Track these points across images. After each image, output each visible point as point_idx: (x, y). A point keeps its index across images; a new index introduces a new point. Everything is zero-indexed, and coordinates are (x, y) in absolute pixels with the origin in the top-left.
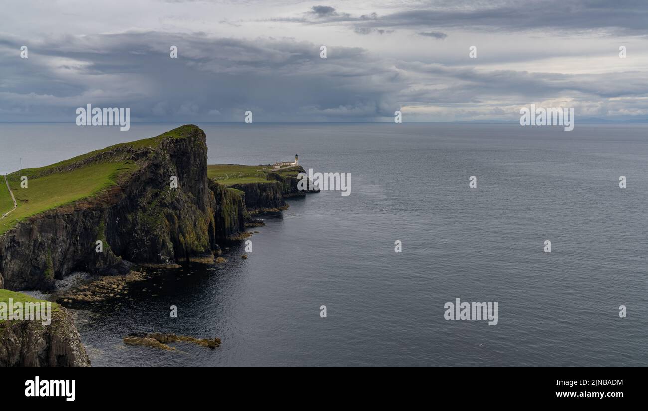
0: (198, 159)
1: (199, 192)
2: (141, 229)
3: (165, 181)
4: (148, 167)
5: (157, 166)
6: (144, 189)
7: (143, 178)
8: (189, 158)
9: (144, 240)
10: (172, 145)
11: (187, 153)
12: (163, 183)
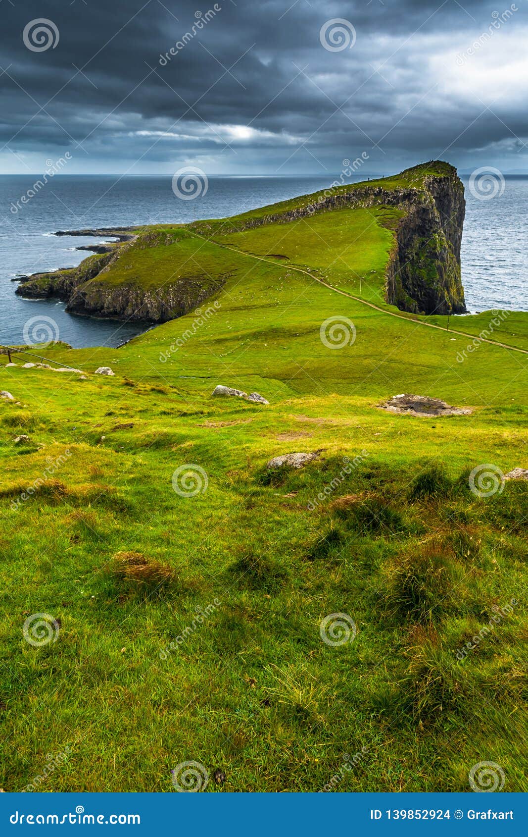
0: (458, 202)
1: (456, 241)
2: (413, 284)
3: (431, 228)
4: (418, 212)
5: (425, 211)
6: (412, 238)
7: (412, 226)
8: (450, 201)
9: (418, 295)
10: (436, 185)
11: (448, 194)
12: (429, 231)
